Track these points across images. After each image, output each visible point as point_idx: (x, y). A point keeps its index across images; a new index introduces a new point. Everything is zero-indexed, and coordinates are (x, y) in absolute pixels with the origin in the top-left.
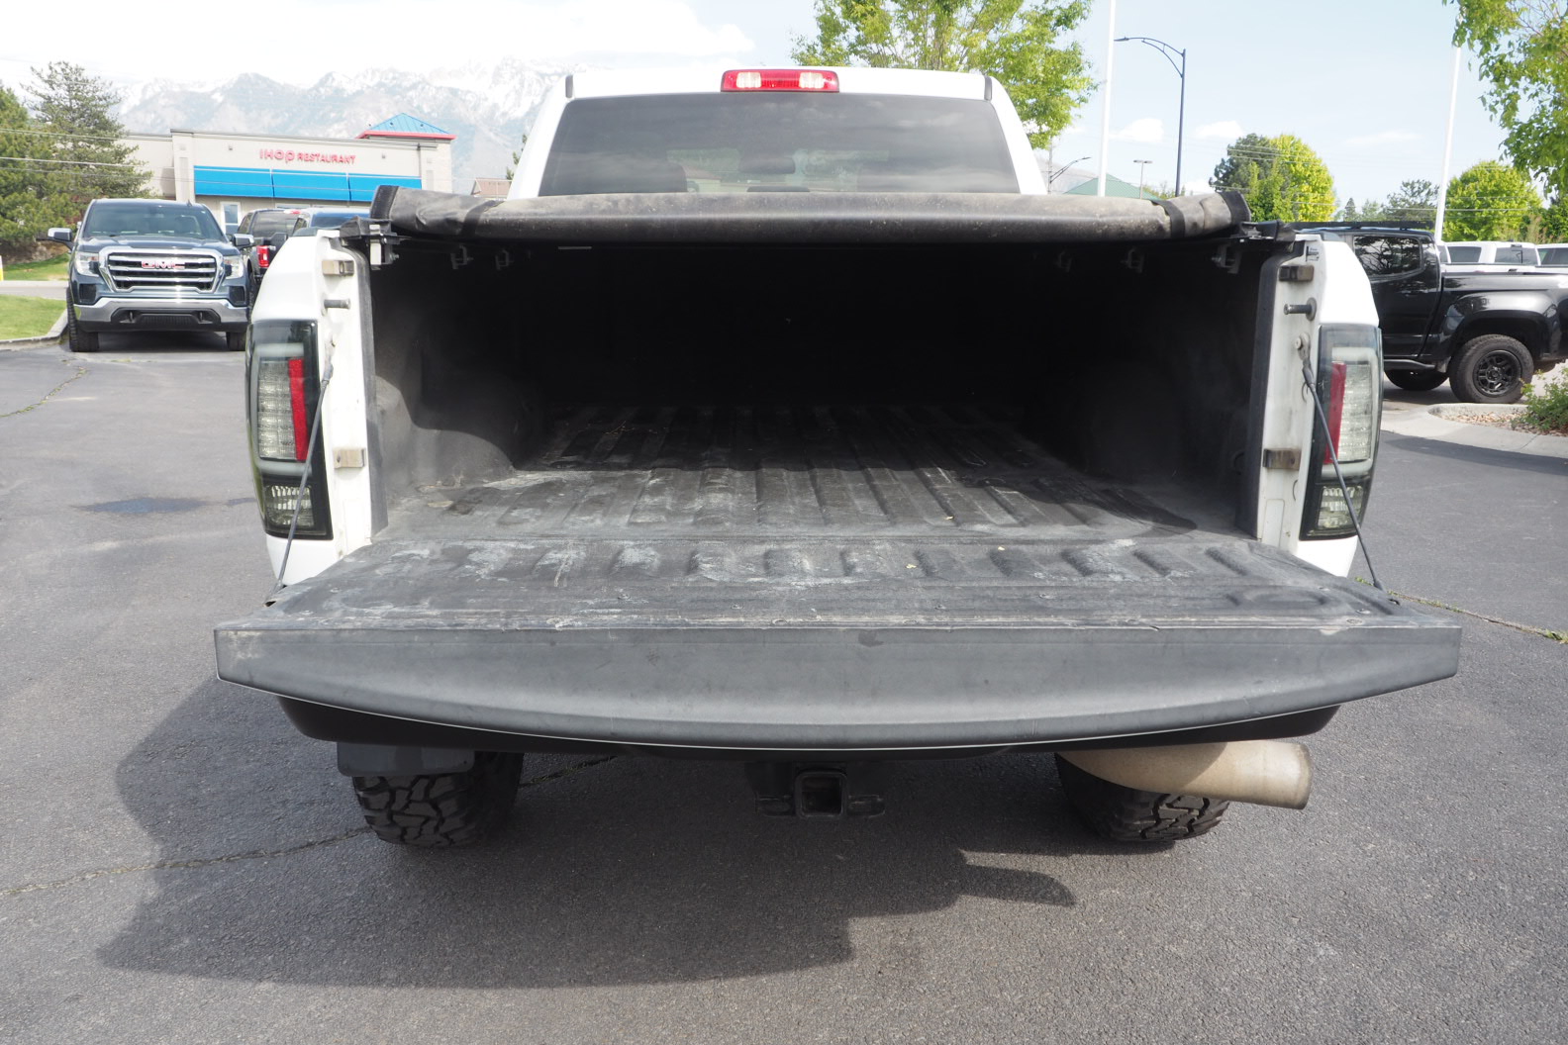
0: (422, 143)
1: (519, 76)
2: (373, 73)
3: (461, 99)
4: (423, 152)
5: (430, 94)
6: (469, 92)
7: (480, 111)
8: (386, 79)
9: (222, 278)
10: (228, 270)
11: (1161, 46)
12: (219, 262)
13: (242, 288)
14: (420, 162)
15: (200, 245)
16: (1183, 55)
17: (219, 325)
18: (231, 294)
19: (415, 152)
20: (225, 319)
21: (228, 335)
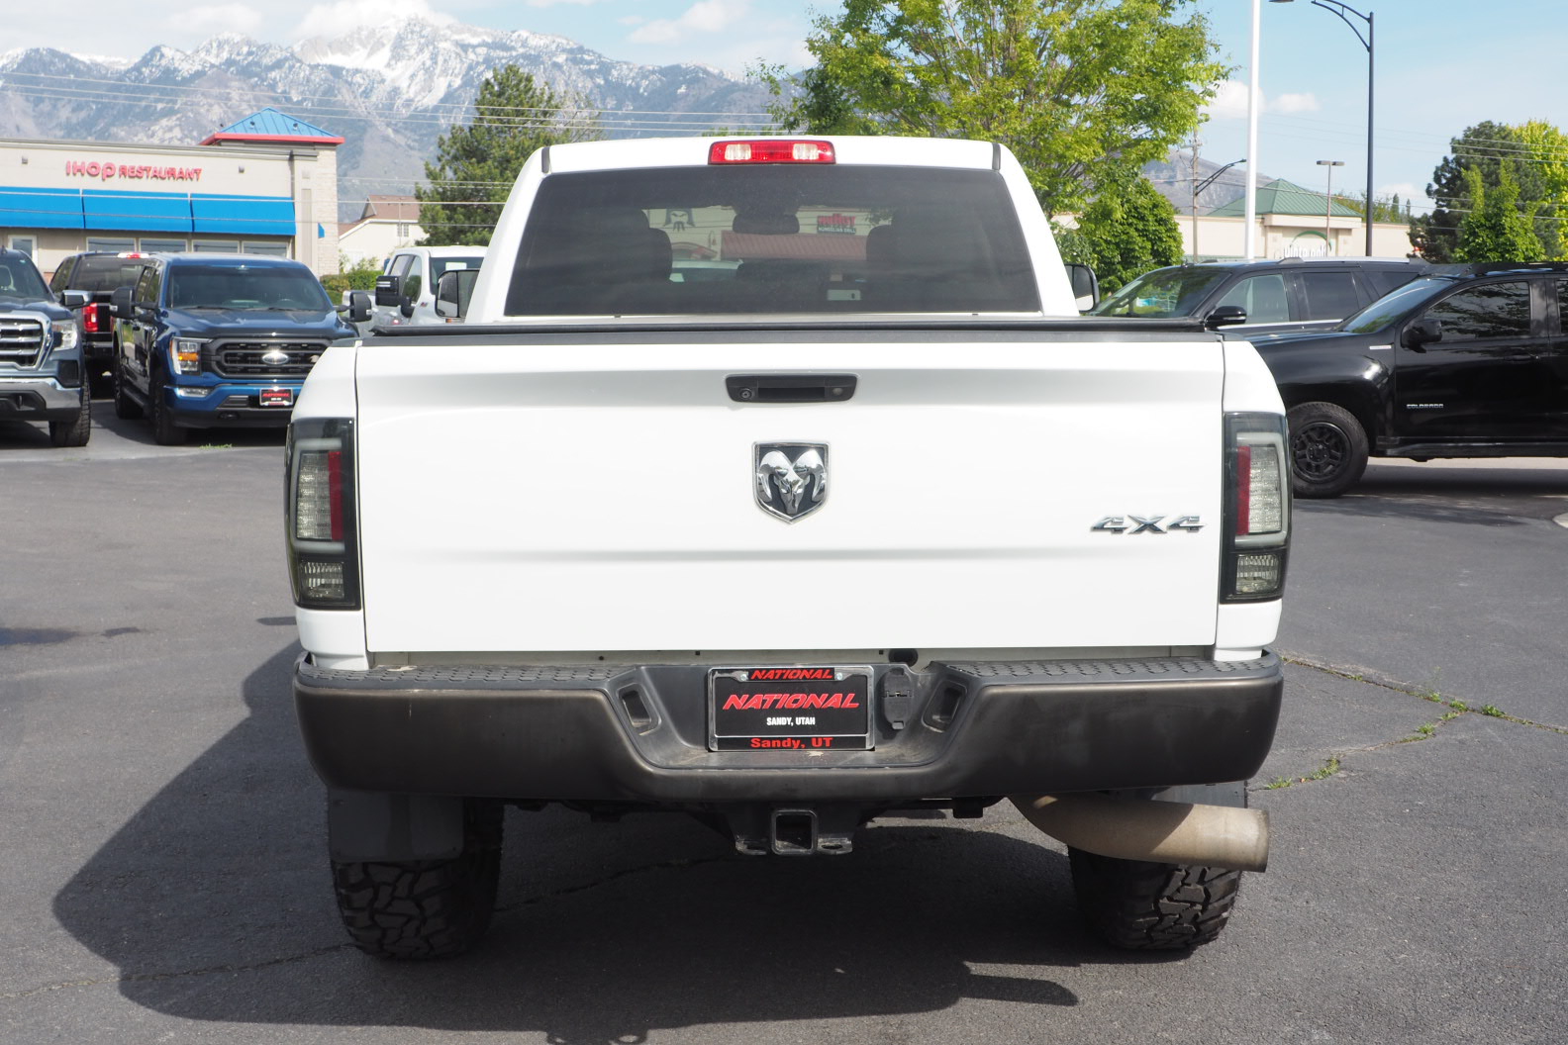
0: (297, 151)
1: (431, 48)
2: (220, 46)
3: (347, 82)
4: (300, 164)
5: (302, 75)
6: (357, 71)
7: (374, 99)
8: (238, 54)
9: (49, 350)
10: (58, 339)
11: (1339, 9)
12: (46, 327)
13: (75, 362)
14: (293, 179)
15: (21, 306)
16: (1370, 20)
17: (42, 412)
18: (60, 370)
19: (286, 164)
20: (51, 404)
21: (52, 427)
